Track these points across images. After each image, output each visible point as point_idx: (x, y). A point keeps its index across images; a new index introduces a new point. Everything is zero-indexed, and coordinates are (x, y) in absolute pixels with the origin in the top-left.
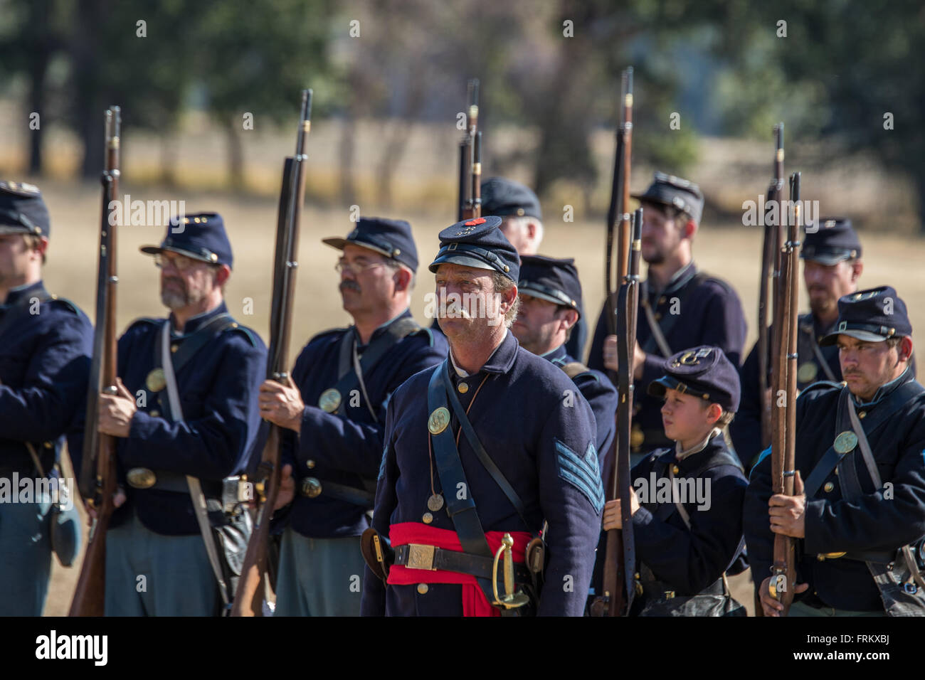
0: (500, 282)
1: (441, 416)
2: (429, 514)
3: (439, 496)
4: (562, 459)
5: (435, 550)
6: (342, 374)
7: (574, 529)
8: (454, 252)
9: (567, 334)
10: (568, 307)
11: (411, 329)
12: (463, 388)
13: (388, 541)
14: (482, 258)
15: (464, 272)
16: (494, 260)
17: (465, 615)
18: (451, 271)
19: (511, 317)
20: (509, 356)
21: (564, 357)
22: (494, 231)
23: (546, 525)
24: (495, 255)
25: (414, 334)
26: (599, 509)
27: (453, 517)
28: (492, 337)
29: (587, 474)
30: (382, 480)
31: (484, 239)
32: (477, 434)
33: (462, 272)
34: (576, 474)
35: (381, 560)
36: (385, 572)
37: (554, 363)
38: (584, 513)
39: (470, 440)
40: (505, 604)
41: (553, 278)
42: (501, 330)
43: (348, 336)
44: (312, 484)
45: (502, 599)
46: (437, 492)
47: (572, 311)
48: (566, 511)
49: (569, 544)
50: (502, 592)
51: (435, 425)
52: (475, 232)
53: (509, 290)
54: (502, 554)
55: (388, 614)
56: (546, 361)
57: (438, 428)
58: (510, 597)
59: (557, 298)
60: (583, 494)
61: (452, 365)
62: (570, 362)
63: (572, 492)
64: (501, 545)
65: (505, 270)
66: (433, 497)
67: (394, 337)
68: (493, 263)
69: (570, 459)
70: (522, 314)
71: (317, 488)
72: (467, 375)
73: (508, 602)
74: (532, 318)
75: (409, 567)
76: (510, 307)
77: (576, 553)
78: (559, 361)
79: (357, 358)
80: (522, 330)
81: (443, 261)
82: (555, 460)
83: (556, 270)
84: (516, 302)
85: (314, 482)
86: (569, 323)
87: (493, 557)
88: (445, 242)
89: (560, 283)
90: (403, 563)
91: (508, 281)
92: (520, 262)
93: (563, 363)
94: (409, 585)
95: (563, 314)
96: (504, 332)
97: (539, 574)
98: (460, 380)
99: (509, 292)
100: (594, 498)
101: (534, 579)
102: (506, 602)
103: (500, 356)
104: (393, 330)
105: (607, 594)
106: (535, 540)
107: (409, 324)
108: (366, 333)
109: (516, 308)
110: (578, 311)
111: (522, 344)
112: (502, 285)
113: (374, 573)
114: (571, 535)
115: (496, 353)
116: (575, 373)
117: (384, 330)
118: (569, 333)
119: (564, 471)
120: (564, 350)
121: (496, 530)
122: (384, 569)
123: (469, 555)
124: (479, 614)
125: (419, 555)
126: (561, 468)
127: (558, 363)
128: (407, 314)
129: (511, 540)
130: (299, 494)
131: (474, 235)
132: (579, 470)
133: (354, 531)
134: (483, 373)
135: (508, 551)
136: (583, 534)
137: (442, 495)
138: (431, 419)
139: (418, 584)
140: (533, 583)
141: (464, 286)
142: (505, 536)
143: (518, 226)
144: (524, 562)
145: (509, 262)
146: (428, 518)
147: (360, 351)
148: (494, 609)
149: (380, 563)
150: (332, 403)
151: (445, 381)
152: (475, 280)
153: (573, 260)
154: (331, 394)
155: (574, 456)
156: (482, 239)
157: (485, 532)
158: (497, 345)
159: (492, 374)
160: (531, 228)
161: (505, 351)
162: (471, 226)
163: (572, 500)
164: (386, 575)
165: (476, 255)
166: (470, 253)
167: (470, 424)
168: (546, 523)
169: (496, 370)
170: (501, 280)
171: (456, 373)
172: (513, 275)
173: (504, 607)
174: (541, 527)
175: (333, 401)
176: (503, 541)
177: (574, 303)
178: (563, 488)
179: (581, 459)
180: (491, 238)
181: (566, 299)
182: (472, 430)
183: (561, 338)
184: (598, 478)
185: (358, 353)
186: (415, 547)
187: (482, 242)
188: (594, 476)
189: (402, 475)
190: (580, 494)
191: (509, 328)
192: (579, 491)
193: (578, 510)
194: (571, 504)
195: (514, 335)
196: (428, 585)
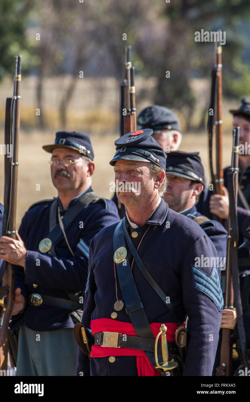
0: (153, 169)
1: (121, 252)
2: (114, 313)
3: (121, 302)
4: (197, 277)
5: (119, 335)
6: (51, 229)
7: (205, 321)
8: (124, 152)
9: (196, 199)
10: (198, 182)
11: (93, 199)
12: (135, 235)
13: (90, 331)
14: (141, 155)
15: (131, 164)
16: (149, 156)
17: (139, 375)
18: (123, 164)
19: (163, 190)
20: (162, 215)
21: (195, 213)
22: (149, 138)
23: (187, 318)
24: (150, 153)
25: (95, 202)
26: (220, 308)
27: (129, 314)
28: (151, 203)
29: (212, 286)
30: (87, 293)
31: (142, 143)
32: (143, 263)
33: (129, 165)
34: (205, 286)
35: (86, 343)
36: (89, 350)
37: (188, 217)
38: (211, 310)
39: (139, 267)
40: (163, 368)
41: (188, 164)
42: (157, 198)
43: (54, 204)
44: (36, 298)
45: (161, 365)
46: (119, 299)
47: (200, 184)
48: (200, 309)
49: (202, 330)
50: (161, 360)
51: (118, 258)
52: (137, 139)
53: (160, 173)
54: (160, 336)
55: (91, 375)
56: (183, 216)
57: (120, 260)
58: (166, 364)
59: (190, 176)
60: (210, 298)
61: (128, 221)
62: (199, 216)
63: (203, 297)
64: (159, 331)
65: (156, 161)
66: (117, 302)
67: (83, 205)
68: (148, 158)
69: (201, 277)
70: (169, 187)
71: (40, 300)
72: (137, 227)
73: (164, 367)
74: (176, 190)
75: (103, 346)
76: (161, 184)
77: (206, 335)
78: (192, 215)
79: (60, 218)
80: (170, 197)
81: (118, 159)
82: (192, 278)
83: (189, 159)
84: (165, 181)
85: (37, 296)
86: (198, 192)
87: (155, 339)
88: (119, 147)
89: (192, 167)
90: (99, 344)
91: (159, 168)
92: (166, 156)
93: (194, 217)
94: (103, 357)
95: (195, 186)
96: (159, 200)
97: (184, 348)
98: (132, 230)
99: (160, 175)
100: (217, 301)
101: (181, 352)
102: (163, 367)
103: (157, 214)
104: (82, 200)
105: (224, 365)
106: (181, 328)
107: (92, 196)
108: (66, 202)
109: (165, 184)
110: (203, 184)
111: (171, 207)
112: (155, 171)
113: (82, 350)
114: (203, 324)
115: (155, 212)
116: (202, 222)
117: (76, 201)
118: (198, 198)
119: (198, 284)
120: (195, 209)
121: (157, 322)
122: (88, 348)
123: (141, 338)
124: (147, 374)
125: (109, 339)
126: (196, 283)
127: (190, 216)
128: (90, 190)
129: (166, 328)
130: (28, 304)
131: (136, 141)
132: (207, 284)
133: (64, 326)
134: (147, 225)
135: (164, 335)
136: (211, 323)
137: (123, 301)
138: (115, 254)
139: (109, 357)
140: (181, 354)
141: (131, 173)
142: (162, 325)
143: (167, 136)
144: (174, 341)
145: (159, 157)
146: (114, 316)
147: (62, 214)
148: (156, 371)
149: (85, 344)
150: (46, 247)
151: (124, 230)
152: (138, 169)
153: (198, 153)
154: (46, 241)
155: (204, 275)
156: (140, 144)
157: (150, 322)
158: (155, 208)
159: (152, 226)
160: (175, 136)
161: (160, 211)
162: (134, 136)
163: (203, 302)
164: (89, 351)
165: (138, 154)
166: (134, 152)
167: (139, 257)
168: (188, 317)
169: (155, 223)
170: (154, 168)
171: (130, 226)
172: (162, 165)
173: (162, 370)
174: (185, 320)
175: (47, 246)
176: (160, 329)
177: (201, 179)
178: (198, 295)
179: (208, 277)
180: (147, 143)
181: (196, 177)
182: (141, 260)
183: (193, 201)
184: (219, 289)
185: (61, 216)
186: (106, 334)
187: (141, 145)
188: (217, 287)
189: (98, 289)
190: (208, 298)
191: (162, 197)
192: (208, 297)
193: (207, 308)
194: (203, 305)
195: (165, 201)
196: (116, 357)
